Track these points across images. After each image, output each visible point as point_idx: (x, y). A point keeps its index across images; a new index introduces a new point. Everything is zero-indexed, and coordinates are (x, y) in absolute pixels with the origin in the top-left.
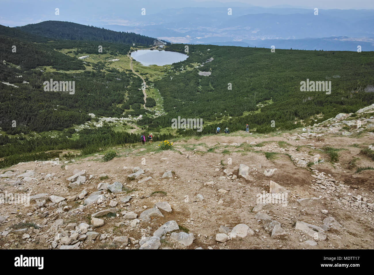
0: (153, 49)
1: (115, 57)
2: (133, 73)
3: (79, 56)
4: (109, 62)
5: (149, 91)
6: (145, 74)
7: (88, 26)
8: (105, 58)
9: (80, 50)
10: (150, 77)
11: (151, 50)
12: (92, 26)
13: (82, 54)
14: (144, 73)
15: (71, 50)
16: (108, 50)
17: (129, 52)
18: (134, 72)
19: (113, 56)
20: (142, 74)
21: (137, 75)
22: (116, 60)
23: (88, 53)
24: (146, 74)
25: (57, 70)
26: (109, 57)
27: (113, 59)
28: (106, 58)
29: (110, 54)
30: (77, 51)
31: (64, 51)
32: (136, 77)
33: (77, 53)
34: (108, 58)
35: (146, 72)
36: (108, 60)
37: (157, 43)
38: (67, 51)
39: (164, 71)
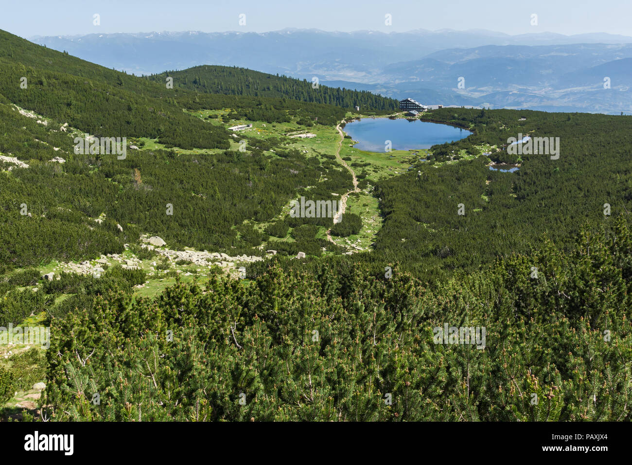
0: (396, 116)
1: (308, 129)
2: (336, 162)
3: (231, 125)
4: (291, 139)
5: (356, 201)
6: (361, 166)
7: (276, 75)
8: (286, 132)
9: (236, 113)
10: (373, 171)
11: (391, 118)
12: (284, 76)
13: (238, 121)
14: (362, 163)
15: (217, 112)
16: (295, 114)
17: (342, 122)
18: (339, 160)
19: (303, 127)
20: (355, 165)
21: (343, 167)
22: (309, 135)
23: (250, 119)
24: (365, 165)
25: (166, 147)
26: (294, 129)
27: (301, 133)
28: (288, 132)
29: (298, 123)
30: (228, 115)
31: (203, 114)
32: (341, 170)
33: (226, 119)
34: (292, 131)
35: (368, 162)
36: (290, 135)
37: (406, 106)
38: (208, 113)
39: (410, 160)
